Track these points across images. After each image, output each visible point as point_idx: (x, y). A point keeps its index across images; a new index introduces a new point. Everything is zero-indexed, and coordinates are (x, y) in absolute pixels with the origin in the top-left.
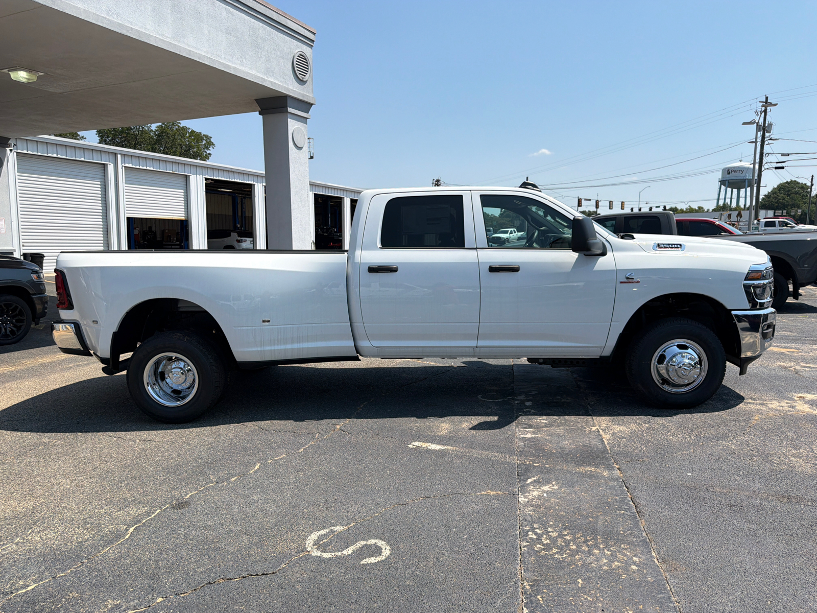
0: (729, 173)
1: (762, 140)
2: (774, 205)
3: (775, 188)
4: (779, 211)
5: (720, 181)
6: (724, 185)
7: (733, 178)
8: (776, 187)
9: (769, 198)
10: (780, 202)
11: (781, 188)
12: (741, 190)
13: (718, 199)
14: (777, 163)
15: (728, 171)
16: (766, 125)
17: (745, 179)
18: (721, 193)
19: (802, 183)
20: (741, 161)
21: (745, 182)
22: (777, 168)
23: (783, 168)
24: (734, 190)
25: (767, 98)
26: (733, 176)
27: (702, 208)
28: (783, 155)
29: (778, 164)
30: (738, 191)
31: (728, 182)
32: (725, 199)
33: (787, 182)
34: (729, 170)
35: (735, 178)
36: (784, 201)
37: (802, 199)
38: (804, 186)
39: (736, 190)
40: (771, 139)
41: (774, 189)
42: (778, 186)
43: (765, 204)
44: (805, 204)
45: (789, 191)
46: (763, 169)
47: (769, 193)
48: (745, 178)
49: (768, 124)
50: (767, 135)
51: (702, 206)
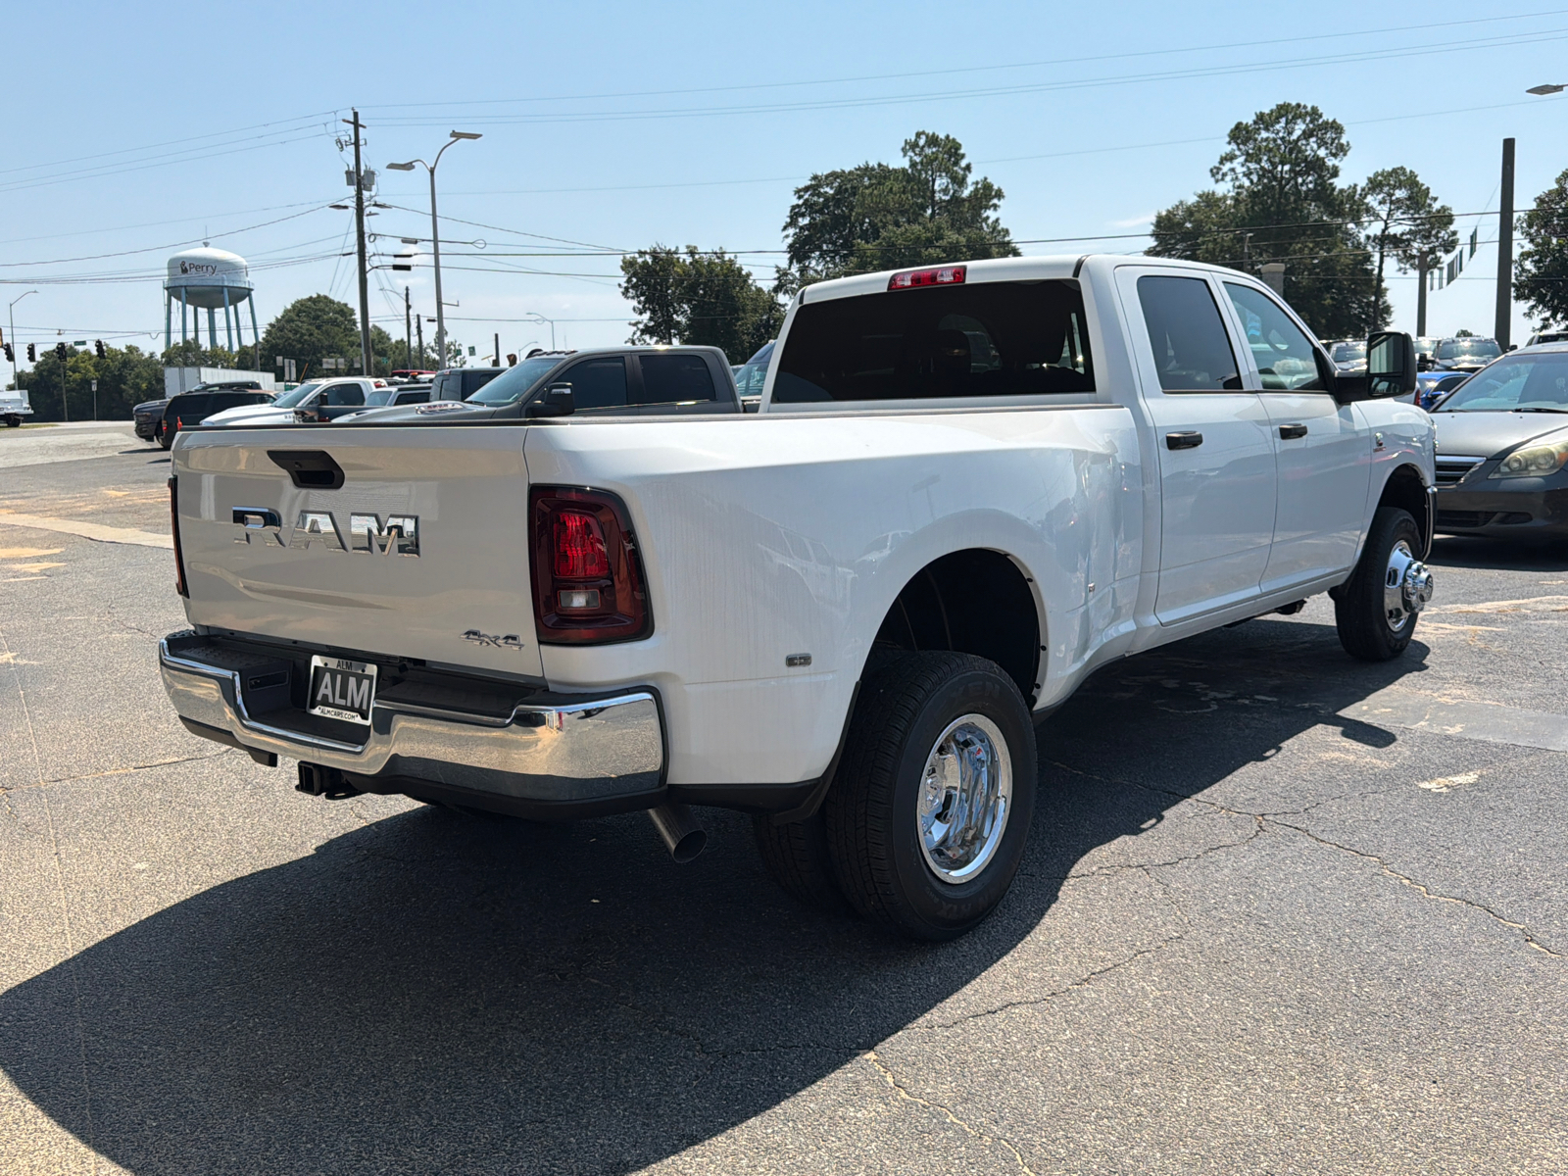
0: (185, 271)
1: (357, 205)
2: (294, 346)
3: (289, 311)
4: (331, 360)
5: (167, 289)
6: (179, 298)
7: (195, 283)
8: (289, 307)
9: (281, 331)
10: (305, 340)
11: (300, 311)
12: (216, 310)
13: (168, 332)
14: (396, 256)
15: (183, 266)
16: (362, 173)
17: (223, 287)
18: (172, 315)
19: (339, 303)
20: (206, 245)
21: (222, 292)
22: (396, 267)
23: (407, 268)
24: (200, 309)
25: (356, 115)
26: (194, 279)
27: (137, 349)
28: (405, 241)
29: (398, 259)
30: (208, 312)
31: (186, 292)
32: (184, 331)
33: (311, 297)
34: (183, 263)
35: (200, 283)
36: (314, 339)
37: (346, 335)
38: (345, 310)
39: (206, 310)
40: (376, 205)
41: (287, 311)
42: (293, 306)
43: (277, 345)
44: (352, 346)
45: (317, 317)
46: (368, 267)
47: (278, 320)
48: (221, 284)
49: (365, 171)
50: (366, 194)
51: (134, 344)
